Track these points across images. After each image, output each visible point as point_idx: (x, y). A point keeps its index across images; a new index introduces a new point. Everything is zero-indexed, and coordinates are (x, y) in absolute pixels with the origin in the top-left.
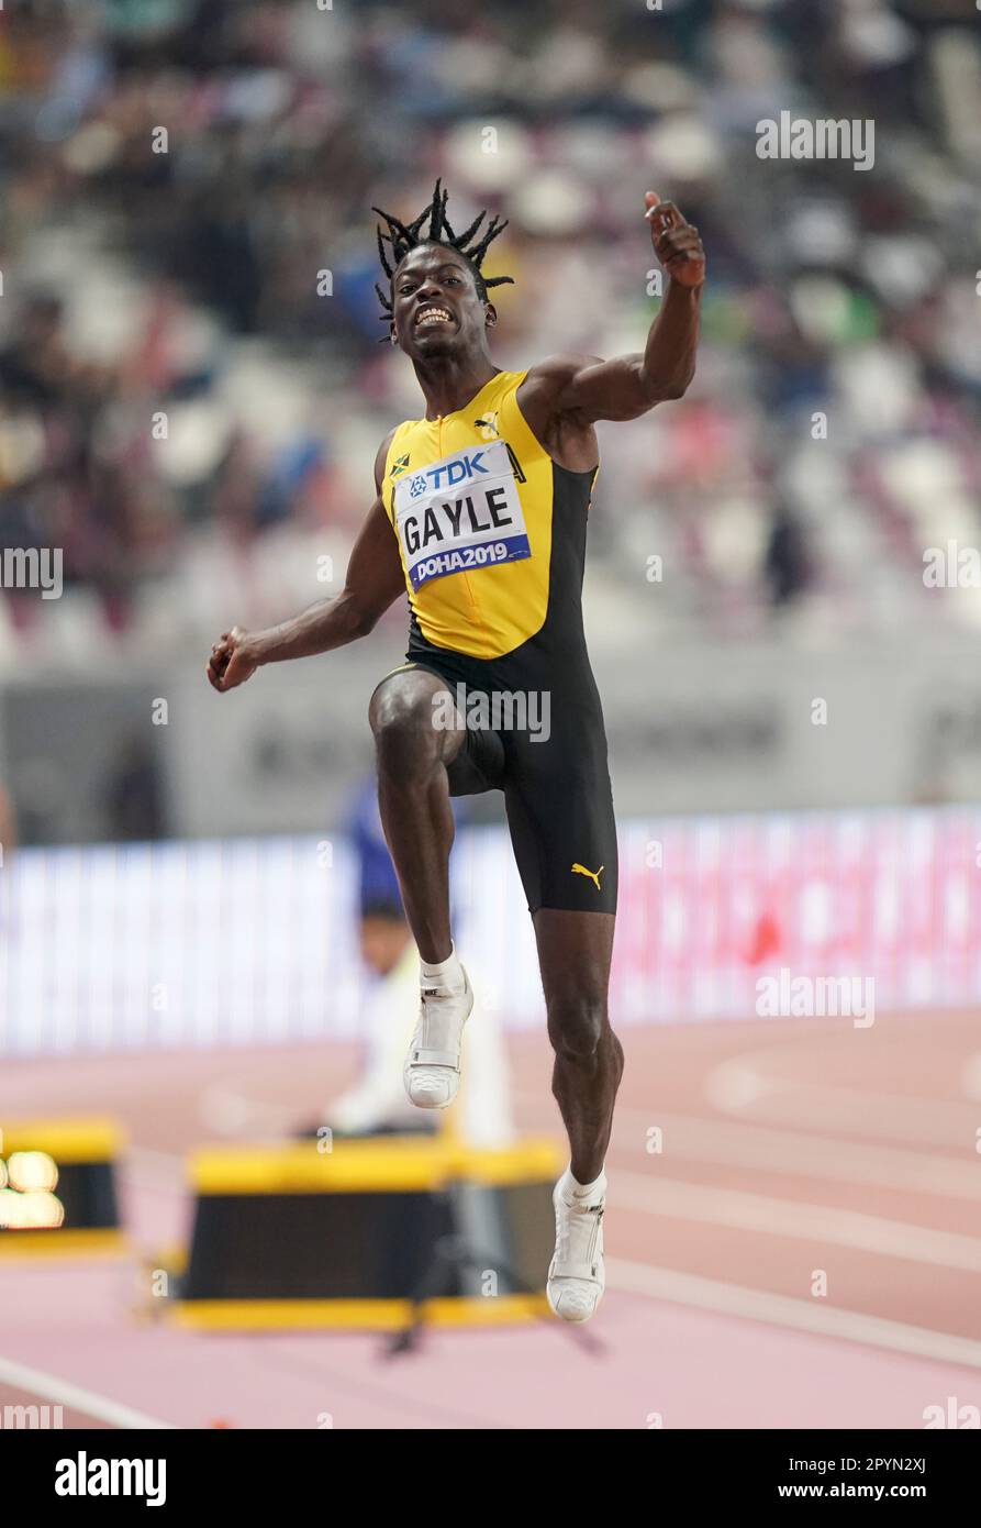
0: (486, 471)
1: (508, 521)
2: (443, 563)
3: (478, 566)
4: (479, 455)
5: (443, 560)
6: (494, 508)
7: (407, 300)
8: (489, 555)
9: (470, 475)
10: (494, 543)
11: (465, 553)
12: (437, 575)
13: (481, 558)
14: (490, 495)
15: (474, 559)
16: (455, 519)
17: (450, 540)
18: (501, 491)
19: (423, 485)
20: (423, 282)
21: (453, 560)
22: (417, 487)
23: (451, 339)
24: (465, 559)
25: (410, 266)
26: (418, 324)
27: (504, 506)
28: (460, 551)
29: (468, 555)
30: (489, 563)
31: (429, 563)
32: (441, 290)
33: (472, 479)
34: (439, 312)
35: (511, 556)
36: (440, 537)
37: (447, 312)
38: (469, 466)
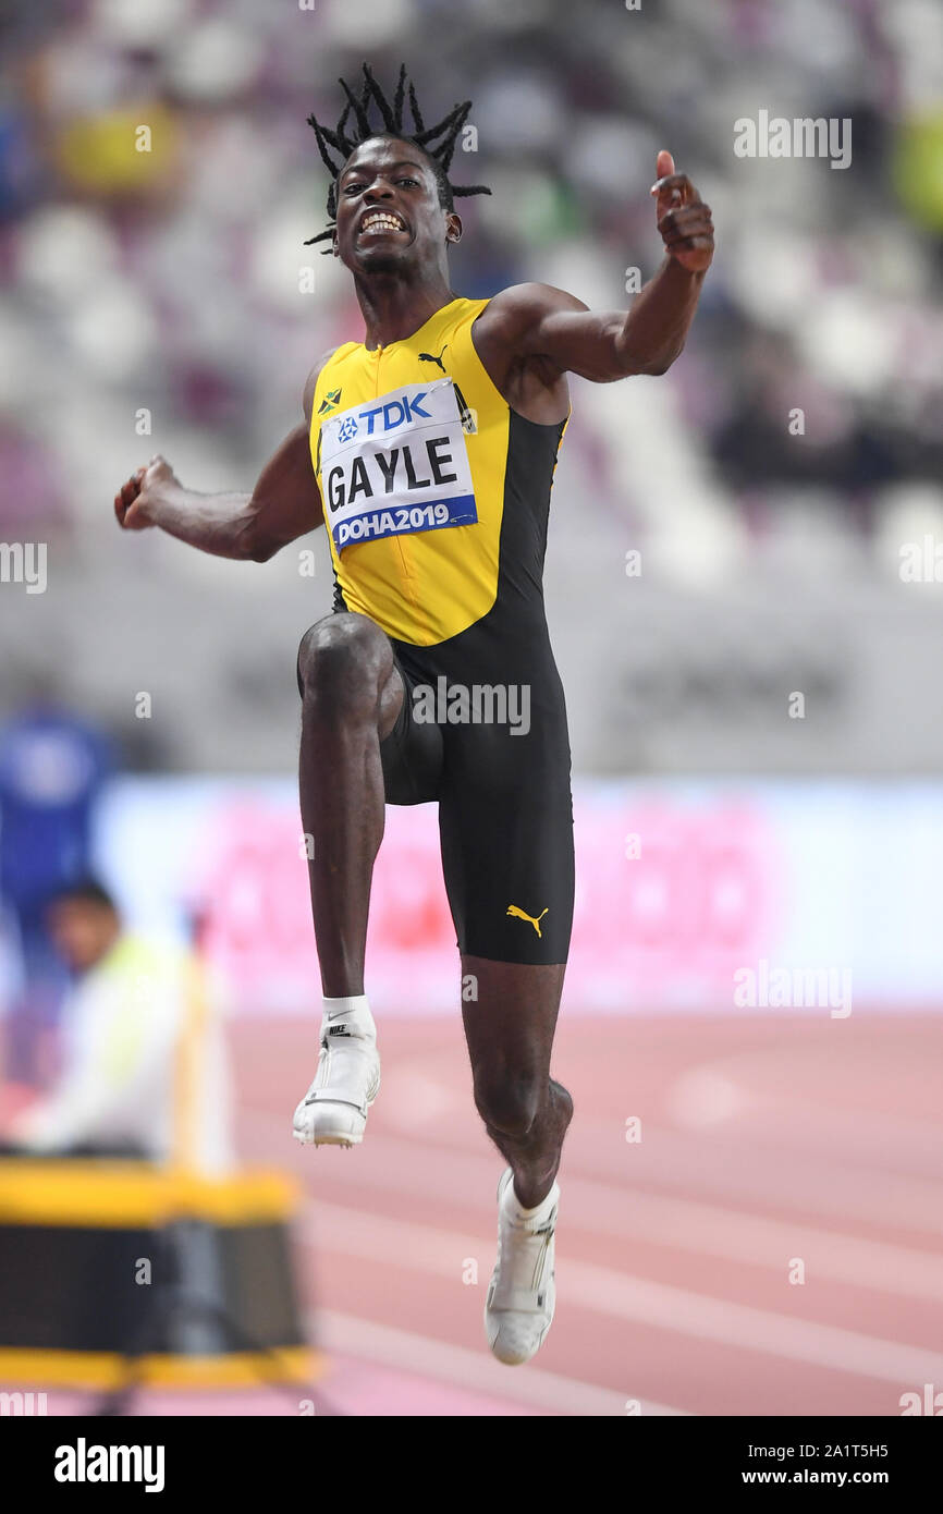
0: (429, 416)
1: (452, 478)
2: (371, 525)
3: (413, 531)
4: (421, 396)
5: (370, 521)
6: (436, 461)
7: (353, 201)
8: (426, 517)
9: (409, 420)
10: (434, 504)
11: (398, 514)
12: (363, 540)
13: (417, 521)
14: (431, 445)
15: (408, 522)
16: (389, 471)
17: (381, 497)
18: (446, 441)
19: (354, 429)
20: (372, 182)
21: (383, 521)
22: (347, 430)
23: (400, 252)
24: (397, 520)
25: (360, 162)
26: (362, 231)
27: (448, 459)
28: (392, 511)
29: (402, 516)
30: (426, 527)
31: (353, 524)
32: (393, 192)
33: (411, 425)
34: (389, 218)
35: (452, 520)
36: (369, 493)
37: (399, 219)
38: (409, 408)
